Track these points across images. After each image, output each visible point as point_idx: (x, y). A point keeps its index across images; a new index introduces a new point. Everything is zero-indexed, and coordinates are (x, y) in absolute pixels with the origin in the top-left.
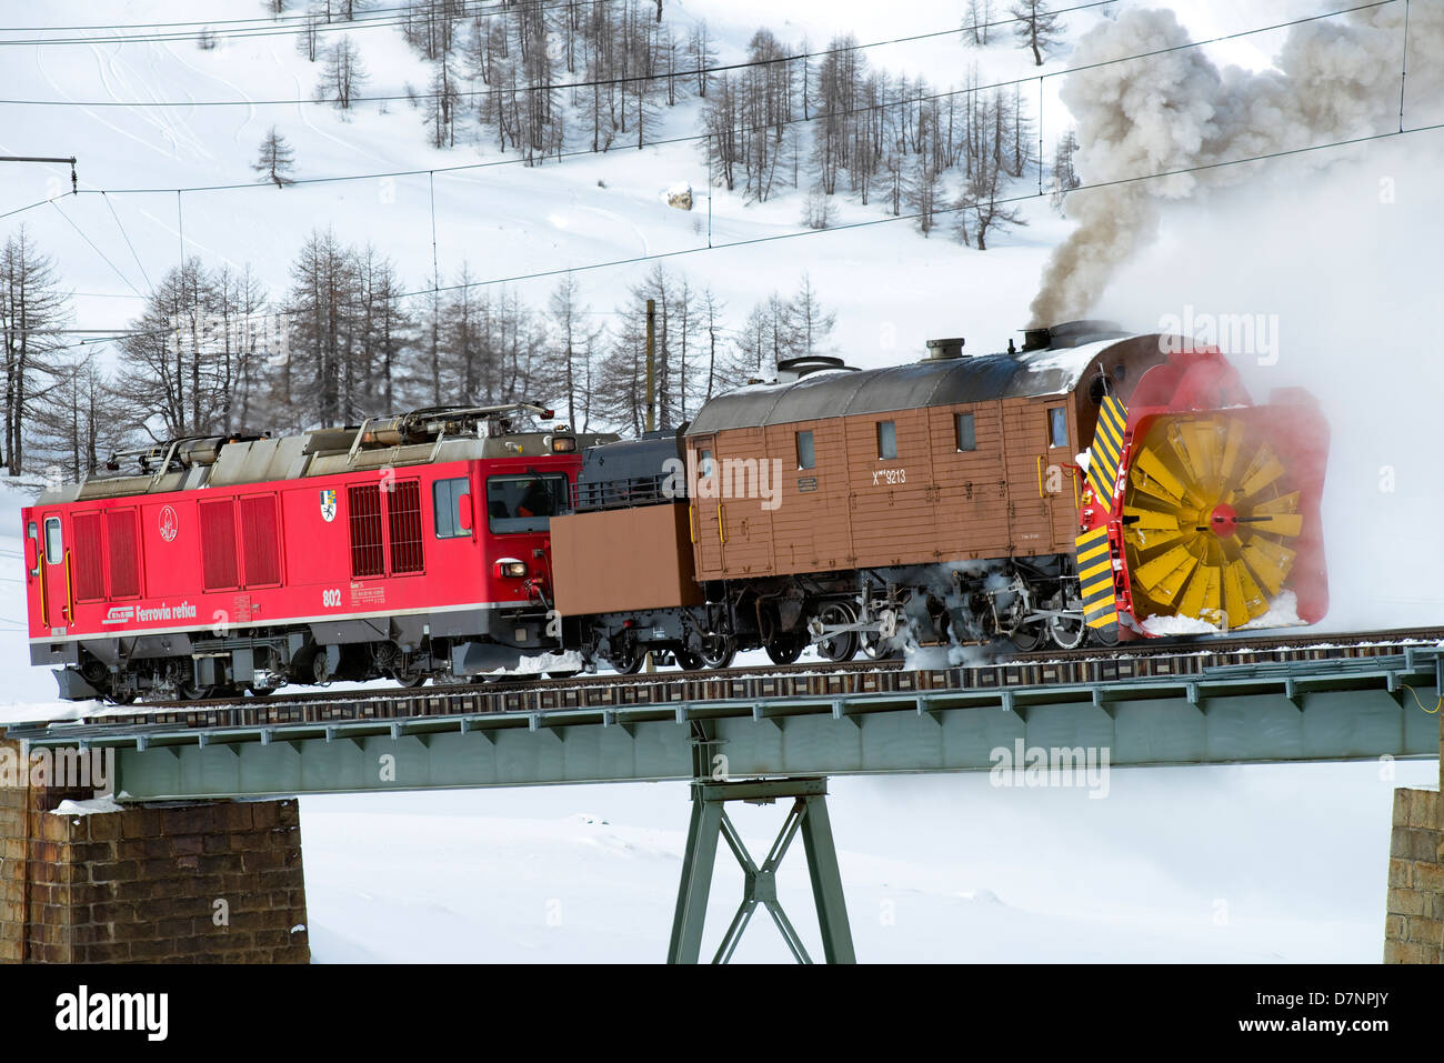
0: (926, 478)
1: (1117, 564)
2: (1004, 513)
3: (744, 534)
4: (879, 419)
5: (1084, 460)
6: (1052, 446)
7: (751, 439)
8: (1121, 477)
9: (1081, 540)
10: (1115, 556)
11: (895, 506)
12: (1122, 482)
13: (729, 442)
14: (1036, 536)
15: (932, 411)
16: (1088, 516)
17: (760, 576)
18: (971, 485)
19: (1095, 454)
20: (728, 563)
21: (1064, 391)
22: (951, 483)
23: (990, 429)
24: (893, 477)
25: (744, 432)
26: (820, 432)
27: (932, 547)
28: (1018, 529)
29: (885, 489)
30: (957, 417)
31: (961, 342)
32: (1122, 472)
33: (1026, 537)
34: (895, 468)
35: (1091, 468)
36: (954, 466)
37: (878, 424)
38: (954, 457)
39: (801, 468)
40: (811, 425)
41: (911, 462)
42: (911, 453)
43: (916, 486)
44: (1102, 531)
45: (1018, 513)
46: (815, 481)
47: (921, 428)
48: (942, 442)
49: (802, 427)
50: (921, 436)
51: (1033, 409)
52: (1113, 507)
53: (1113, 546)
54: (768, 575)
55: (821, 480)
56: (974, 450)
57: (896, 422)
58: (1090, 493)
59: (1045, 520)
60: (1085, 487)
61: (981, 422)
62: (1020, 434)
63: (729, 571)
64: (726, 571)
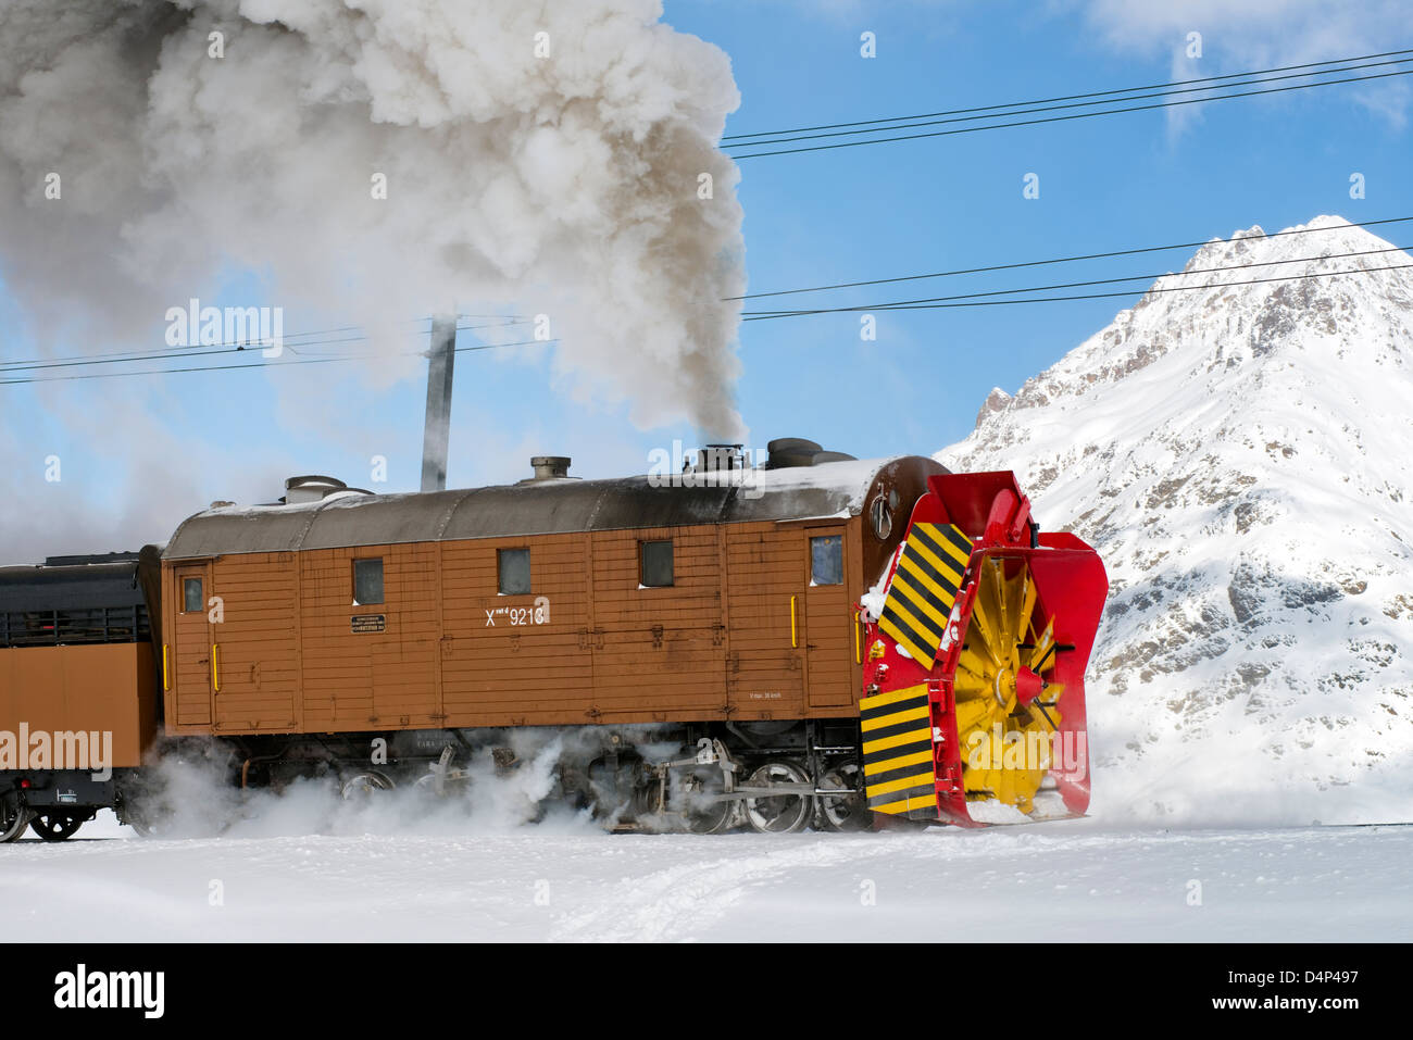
0: (582, 619)
1: (939, 734)
2: (720, 666)
3: (253, 682)
4: (503, 544)
6: (812, 585)
7: (275, 566)
8: (953, 624)
9: (867, 704)
10: (936, 723)
12: (954, 630)
13: (237, 569)
14: (779, 695)
15: (600, 536)
16: (883, 673)
17: (274, 732)
18: (662, 629)
20: (223, 716)
21: (845, 515)
22: (626, 626)
23: (703, 561)
25: (264, 558)
26: (396, 559)
27: (587, 705)
28: (744, 686)
29: (507, 632)
30: (642, 544)
32: (956, 616)
33: (759, 696)
34: (527, 606)
35: (888, 613)
36: (633, 606)
37: (498, 550)
38: (632, 594)
39: (355, 604)
40: (378, 552)
41: (555, 599)
42: (556, 589)
43: (563, 629)
44: (922, 690)
45: (743, 666)
46: (381, 618)
47: (577, 558)
48: (613, 575)
49: (366, 553)
50: (576, 568)
51: (781, 536)
52: (937, 663)
53: (935, 707)
54: (288, 732)
55: (394, 618)
56: (672, 585)
57: (533, 550)
58: (879, 646)
59: (796, 675)
60: (872, 638)
61: (686, 551)
62: (757, 568)
63: (223, 726)
64: (217, 724)
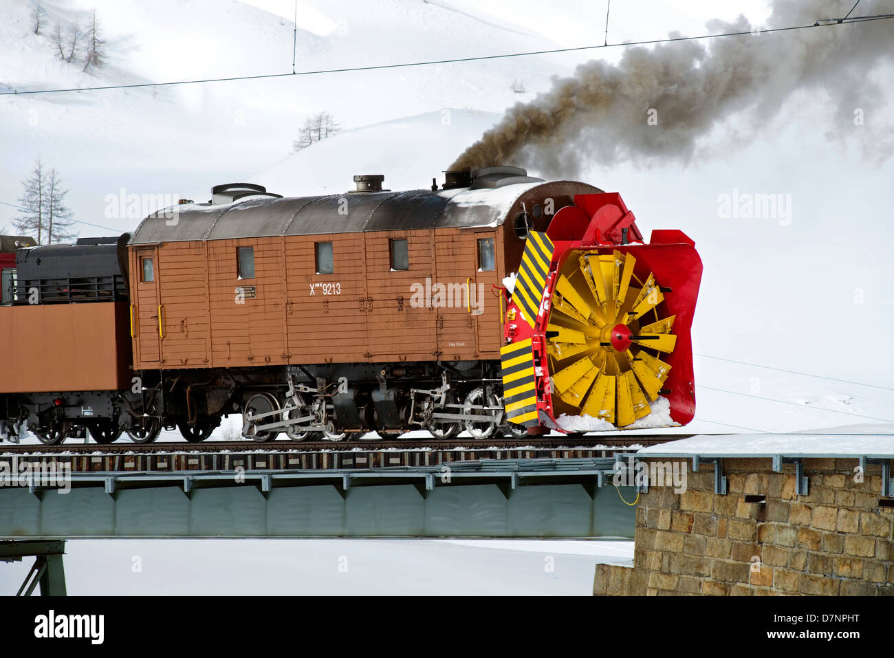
0: (361, 291)
1: (539, 371)
2: (433, 324)
3: (183, 331)
4: (318, 239)
5: (510, 282)
6: (480, 270)
7: (193, 251)
8: (546, 299)
9: (505, 350)
10: (538, 364)
11: (331, 313)
12: (546, 302)
13: (172, 252)
14: (463, 344)
15: (369, 235)
16: (512, 330)
17: (196, 367)
18: (403, 299)
19: (520, 278)
20: (167, 355)
21: (493, 225)
22: (384, 297)
23: (423, 253)
24: (328, 289)
25: (187, 245)
26: (260, 248)
27: (364, 350)
28: (445, 338)
29: (322, 299)
30: (391, 241)
31: (381, 178)
32: (546, 294)
33: (453, 345)
34: (332, 282)
35: (516, 290)
36: (388, 283)
37: (317, 245)
38: (387, 275)
39: (240, 278)
40: (251, 242)
41: (347, 277)
42: (347, 270)
43: (351, 298)
44: (527, 343)
45: (445, 325)
46: (253, 289)
47: (357, 249)
48: (377, 262)
49: (244, 243)
50: (357, 256)
51: (463, 238)
52: (538, 324)
53: (536, 355)
54: (204, 367)
55: (260, 288)
56: (407, 269)
57: (334, 244)
58: (514, 311)
59: (471, 331)
60: (509, 305)
61: (414, 247)
62: (451, 259)
63: (168, 363)
64: (164, 361)
